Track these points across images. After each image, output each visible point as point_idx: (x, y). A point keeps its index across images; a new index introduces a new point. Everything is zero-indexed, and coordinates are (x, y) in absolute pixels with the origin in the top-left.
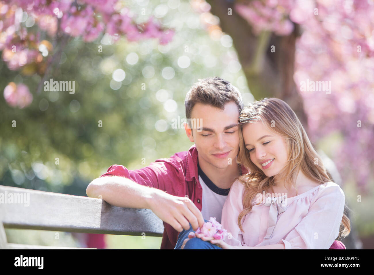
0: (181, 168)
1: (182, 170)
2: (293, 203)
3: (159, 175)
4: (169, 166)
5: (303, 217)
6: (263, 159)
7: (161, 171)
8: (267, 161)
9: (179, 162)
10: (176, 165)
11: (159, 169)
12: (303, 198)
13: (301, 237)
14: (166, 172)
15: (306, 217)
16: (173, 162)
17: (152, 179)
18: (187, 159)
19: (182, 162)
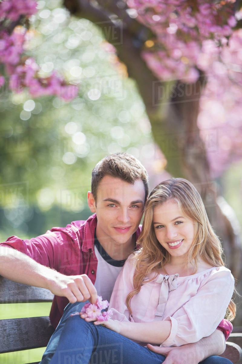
0: (77, 238)
1: (78, 241)
2: (184, 282)
3: (55, 245)
4: (65, 236)
5: (192, 296)
6: (173, 239)
7: (57, 241)
8: (177, 241)
9: (75, 232)
10: (72, 235)
11: (55, 239)
12: (194, 279)
13: (187, 315)
14: (61, 242)
15: (194, 297)
16: (70, 232)
17: (48, 250)
18: (84, 229)
19: (79, 232)
